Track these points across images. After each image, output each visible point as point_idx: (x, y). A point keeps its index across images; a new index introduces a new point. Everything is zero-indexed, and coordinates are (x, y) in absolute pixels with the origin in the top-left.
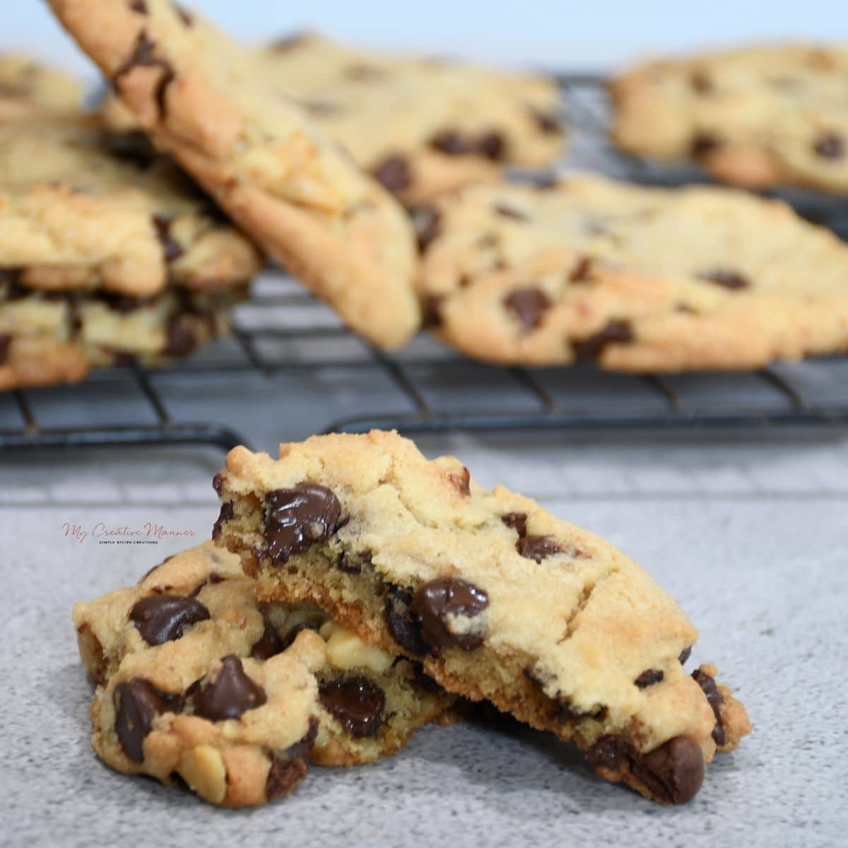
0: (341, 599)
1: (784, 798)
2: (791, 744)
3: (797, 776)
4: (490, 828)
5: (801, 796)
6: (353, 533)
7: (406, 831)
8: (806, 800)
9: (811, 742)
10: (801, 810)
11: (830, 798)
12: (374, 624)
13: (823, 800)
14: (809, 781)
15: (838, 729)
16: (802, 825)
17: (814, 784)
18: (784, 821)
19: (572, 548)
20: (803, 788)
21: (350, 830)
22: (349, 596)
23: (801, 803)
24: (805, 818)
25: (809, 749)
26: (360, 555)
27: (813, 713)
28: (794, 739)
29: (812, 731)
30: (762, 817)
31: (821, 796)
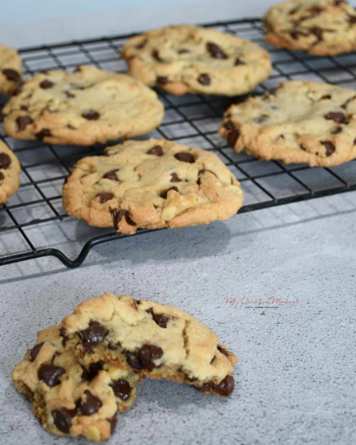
0: (111, 358)
1: (285, 395)
2: (282, 368)
3: (287, 384)
4: (197, 427)
5: (290, 393)
6: (112, 337)
7: (171, 433)
8: (292, 395)
9: (288, 366)
10: (291, 400)
11: (299, 393)
12: (124, 364)
13: (297, 394)
14: (291, 386)
15: (295, 358)
16: (293, 408)
17: (293, 387)
18: (287, 407)
19: (171, 316)
20: (290, 389)
21: (153, 436)
22: (114, 357)
23: (290, 397)
24: (293, 404)
25: (288, 370)
26: (116, 344)
27: (285, 352)
28: (282, 366)
29: (287, 361)
30: (280, 406)
31: (296, 393)
